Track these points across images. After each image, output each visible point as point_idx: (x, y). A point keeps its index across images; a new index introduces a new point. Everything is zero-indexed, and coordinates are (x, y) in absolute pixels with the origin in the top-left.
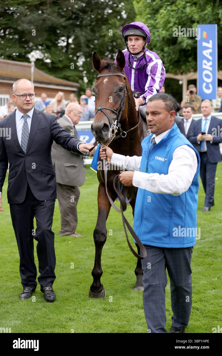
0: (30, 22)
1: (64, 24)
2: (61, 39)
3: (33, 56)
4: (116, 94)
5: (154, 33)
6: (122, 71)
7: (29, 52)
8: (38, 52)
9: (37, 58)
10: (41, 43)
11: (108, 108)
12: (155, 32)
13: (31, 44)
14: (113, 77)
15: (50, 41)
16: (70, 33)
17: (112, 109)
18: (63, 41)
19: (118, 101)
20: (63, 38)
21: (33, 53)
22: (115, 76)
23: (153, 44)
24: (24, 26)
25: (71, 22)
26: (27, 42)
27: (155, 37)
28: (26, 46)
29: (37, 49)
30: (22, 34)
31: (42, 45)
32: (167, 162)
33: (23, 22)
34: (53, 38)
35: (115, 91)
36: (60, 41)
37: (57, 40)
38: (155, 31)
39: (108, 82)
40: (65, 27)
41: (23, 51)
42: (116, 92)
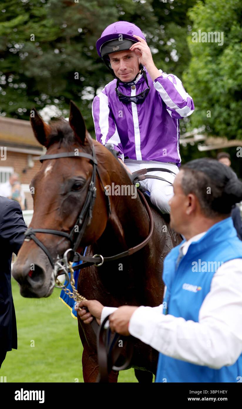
0: (43, 66)
1: (90, 69)
2: (86, 90)
3: (46, 114)
4: (66, 197)
5: (216, 83)
6: (85, 145)
7: (41, 108)
8: (53, 107)
9: (52, 117)
10: (58, 95)
11: (47, 229)
12: (217, 81)
13: (44, 97)
14: (62, 160)
15: (71, 92)
16: (98, 80)
17: (57, 230)
18: (89, 92)
19: (71, 212)
20: (89, 89)
21: (46, 110)
22: (67, 159)
23: (215, 98)
24: (35, 71)
25: (100, 65)
26: (38, 94)
27: (218, 89)
28: (36, 99)
29: (53, 103)
30: (31, 82)
31: (59, 98)
32: (200, 295)
33: (33, 65)
34: (75, 88)
35: (63, 192)
36: (84, 92)
37: (80, 91)
38: (217, 79)
39: (51, 173)
40: (91, 73)
41: (33, 105)
42: (65, 194)
